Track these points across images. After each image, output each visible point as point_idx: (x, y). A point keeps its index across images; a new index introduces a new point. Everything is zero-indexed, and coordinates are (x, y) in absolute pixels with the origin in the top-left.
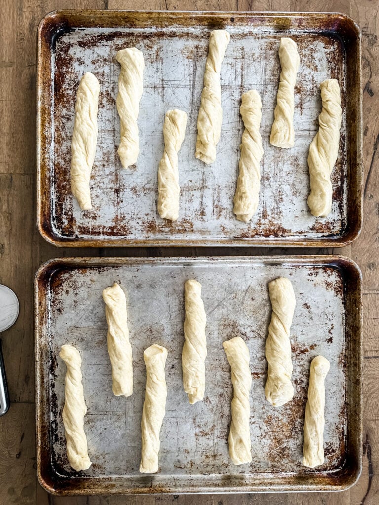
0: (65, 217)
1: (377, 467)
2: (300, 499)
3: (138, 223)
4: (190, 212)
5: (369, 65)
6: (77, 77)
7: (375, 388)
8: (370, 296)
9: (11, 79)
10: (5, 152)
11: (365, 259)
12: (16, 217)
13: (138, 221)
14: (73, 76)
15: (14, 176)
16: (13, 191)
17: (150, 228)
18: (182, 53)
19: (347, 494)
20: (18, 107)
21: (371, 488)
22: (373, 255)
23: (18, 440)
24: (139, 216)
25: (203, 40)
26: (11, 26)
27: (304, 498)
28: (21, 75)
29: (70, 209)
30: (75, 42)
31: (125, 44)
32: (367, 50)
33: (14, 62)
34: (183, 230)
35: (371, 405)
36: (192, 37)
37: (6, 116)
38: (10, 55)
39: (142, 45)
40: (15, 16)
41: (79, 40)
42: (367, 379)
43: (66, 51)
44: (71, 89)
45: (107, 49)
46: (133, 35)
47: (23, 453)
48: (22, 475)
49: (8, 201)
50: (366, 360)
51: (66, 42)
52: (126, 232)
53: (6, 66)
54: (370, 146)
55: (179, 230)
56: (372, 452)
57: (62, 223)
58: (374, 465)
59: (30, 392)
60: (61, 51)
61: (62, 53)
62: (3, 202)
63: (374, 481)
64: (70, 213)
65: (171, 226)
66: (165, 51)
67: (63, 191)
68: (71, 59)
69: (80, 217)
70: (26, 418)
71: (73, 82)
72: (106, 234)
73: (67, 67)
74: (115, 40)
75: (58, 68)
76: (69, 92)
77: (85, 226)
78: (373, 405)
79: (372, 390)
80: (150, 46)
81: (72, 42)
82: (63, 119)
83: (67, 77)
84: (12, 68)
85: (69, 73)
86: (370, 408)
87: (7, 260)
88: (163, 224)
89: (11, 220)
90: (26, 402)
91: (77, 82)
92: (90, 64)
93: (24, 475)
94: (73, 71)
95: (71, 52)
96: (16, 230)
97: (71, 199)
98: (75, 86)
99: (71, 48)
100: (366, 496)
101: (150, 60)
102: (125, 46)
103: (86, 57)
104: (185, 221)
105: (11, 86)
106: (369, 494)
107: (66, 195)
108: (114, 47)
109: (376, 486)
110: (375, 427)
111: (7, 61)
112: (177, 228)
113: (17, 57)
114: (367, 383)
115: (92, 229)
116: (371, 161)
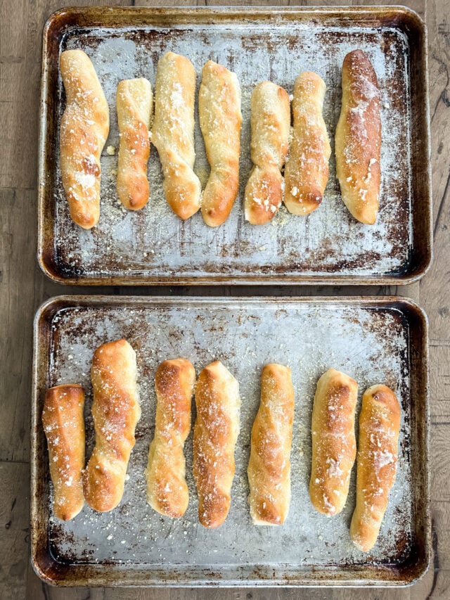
0: (393, 53)
1: (444, 560)
2: (347, 595)
3: (309, 47)
4: (246, 60)
5: (446, 69)
6: (381, 216)
7: (444, 462)
8: (441, 348)
9: (19, 77)
10: (8, 162)
11: (435, 303)
12: (18, 239)
13: (308, 50)
14: (387, 218)
15: (17, 191)
16: (16, 210)
17: (295, 42)
18: (255, 248)
19: (406, 593)
20: (26, 110)
21: (437, 587)
22: (446, 298)
23: (9, 507)
24: (307, 55)
25: (230, 264)
26: (21, 16)
27: (353, 594)
28: (30, 74)
29: (388, 63)
30: (384, 259)
31: (323, 258)
32: (445, 51)
33: (24, 58)
34: (254, 39)
35: (439, 483)
36: (242, 267)
37: (11, 120)
38: (19, 50)
39: (302, 257)
40: (27, 4)
41: (379, 261)
42: (434, 450)
43: (395, 248)
44: (389, 202)
45: (345, 252)
46: (313, 268)
47: (14, 523)
48: (11, 549)
49: (9, 220)
50: (434, 426)
51: (396, 259)
52: (322, 37)
53: (14, 62)
54: (446, 166)
55: (259, 39)
56: (439, 541)
57: (396, 46)
58: (441, 557)
59: (25, 449)
60: (402, 248)
61: (401, 246)
62: (4, 221)
63: (441, 577)
64: (388, 58)
65: (269, 43)
66: (276, 250)
67: (396, 83)
68: (389, 239)
69: (376, 53)
70: (19, 481)
71: (387, 210)
72: (345, 35)
73: (394, 229)
74: (335, 263)
75: (405, 228)
76: (391, 199)
77: (371, 43)
78: (441, 482)
79: (440, 465)
80: (293, 256)
81: (389, 259)
82: (398, 166)
83: (394, 217)
84: (20, 64)
85: (391, 222)
86: (437, 486)
87: (6, 290)
88: (278, 46)
89: (11, 243)
90: (20, 461)
91: (382, 210)
92: (366, 233)
93: (13, 549)
94: (387, 224)
95: (389, 247)
96: (17, 256)
97: (387, 74)
98: (384, 206)
99: (390, 252)
100: (430, 595)
101: (293, 240)
102: (323, 256)
103: (371, 242)
104: (252, 50)
105: (18, 86)
106: (434, 594)
107: (392, 79)
108: (336, 254)
109: (443, 584)
110: (443, 510)
111: (15, 56)
112: (261, 41)
113: (28, 51)
114: (434, 455)
115: (362, 40)
116: (445, 184)
